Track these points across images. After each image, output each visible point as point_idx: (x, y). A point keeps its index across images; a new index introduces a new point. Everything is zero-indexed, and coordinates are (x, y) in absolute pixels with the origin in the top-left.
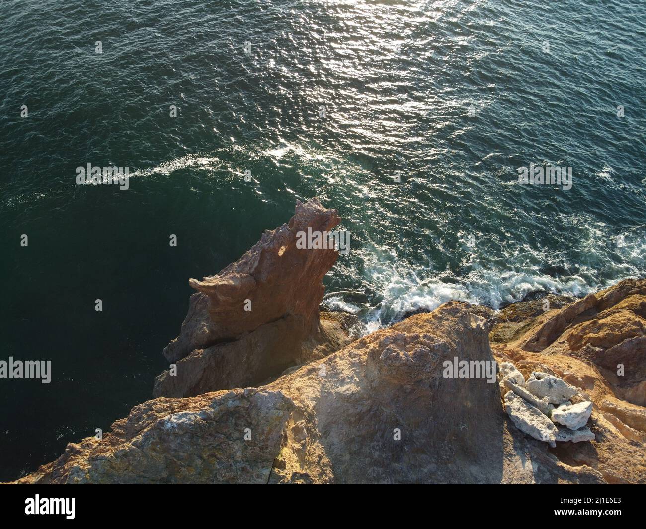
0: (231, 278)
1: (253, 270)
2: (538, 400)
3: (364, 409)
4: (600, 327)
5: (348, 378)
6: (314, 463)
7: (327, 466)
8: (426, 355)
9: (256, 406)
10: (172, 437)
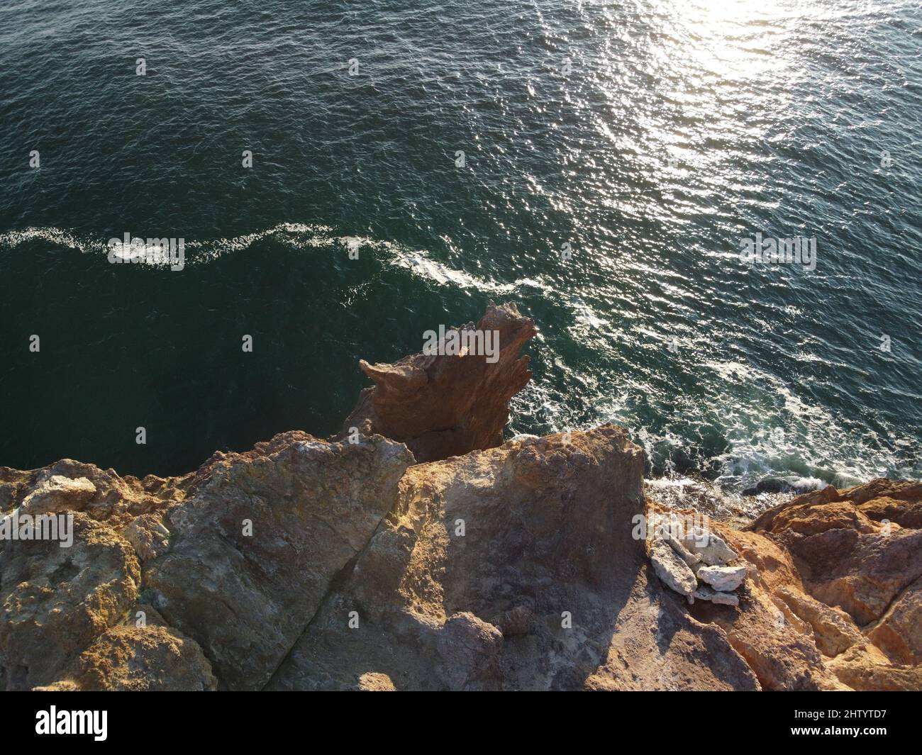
0: (404, 369)
1: (428, 366)
2: (688, 553)
3: (491, 505)
4: (809, 513)
5: (484, 472)
6: (428, 538)
7: (440, 546)
8: (562, 461)
9: (380, 451)
10: (303, 461)
